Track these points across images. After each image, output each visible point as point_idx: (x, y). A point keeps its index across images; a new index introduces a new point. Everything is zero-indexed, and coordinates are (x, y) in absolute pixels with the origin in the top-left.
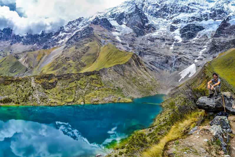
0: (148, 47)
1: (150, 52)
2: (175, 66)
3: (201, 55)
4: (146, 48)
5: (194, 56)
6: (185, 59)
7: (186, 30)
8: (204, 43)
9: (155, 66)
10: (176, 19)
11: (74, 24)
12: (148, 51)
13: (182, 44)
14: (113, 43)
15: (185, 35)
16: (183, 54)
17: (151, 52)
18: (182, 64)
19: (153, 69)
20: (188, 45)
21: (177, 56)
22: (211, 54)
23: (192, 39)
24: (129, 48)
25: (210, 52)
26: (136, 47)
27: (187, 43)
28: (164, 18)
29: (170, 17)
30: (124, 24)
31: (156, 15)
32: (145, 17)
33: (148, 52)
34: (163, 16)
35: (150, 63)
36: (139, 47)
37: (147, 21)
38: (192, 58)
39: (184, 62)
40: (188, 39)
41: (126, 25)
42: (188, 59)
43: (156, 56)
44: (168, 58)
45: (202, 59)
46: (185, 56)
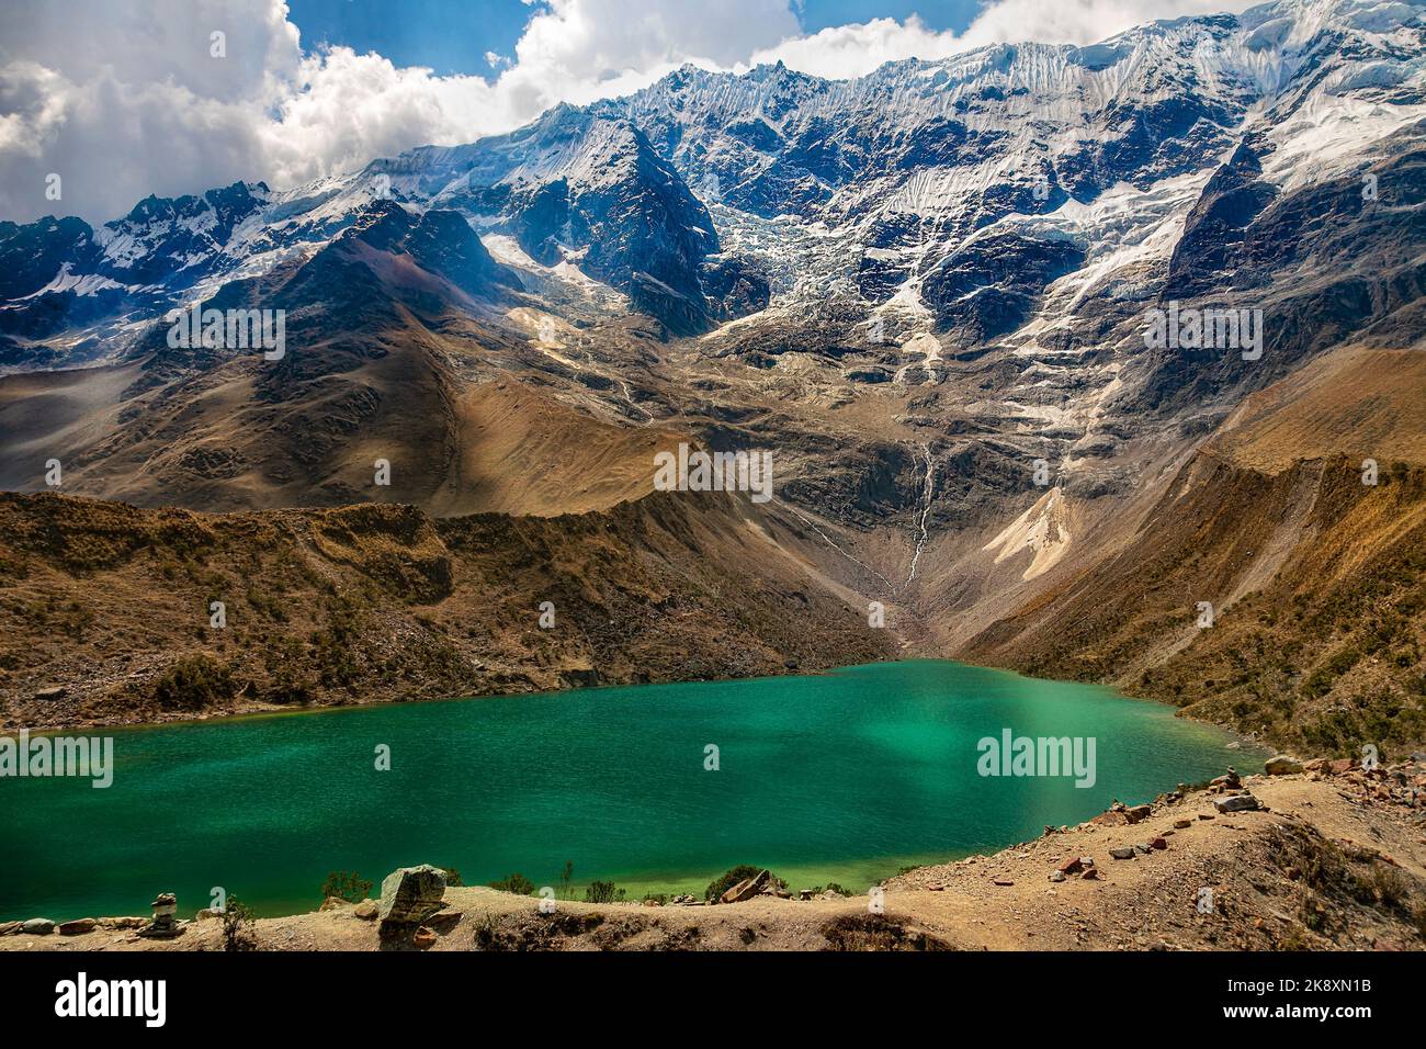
0: (746, 398)
1: (768, 430)
2: (939, 502)
3: (1095, 422)
4: (735, 404)
5: (1047, 436)
6: (1000, 459)
7: (960, 284)
8: (1098, 348)
9: (812, 509)
10: (887, 217)
11: (192, 225)
12: (758, 421)
13: (956, 370)
14: (531, 372)
15: (962, 309)
16: (977, 430)
17: (775, 430)
18: (983, 486)
19: (809, 528)
20: (993, 375)
21: (943, 440)
22: (1168, 413)
23: (1011, 332)
24: (636, 406)
25: (1159, 399)
26: (677, 399)
27: (984, 361)
28: (809, 216)
29: (846, 207)
30: (570, 262)
31: (761, 199)
32: (695, 213)
33: (758, 429)
34: (805, 206)
35: (781, 494)
36: (697, 401)
37: (713, 243)
38: (1042, 445)
39: (995, 477)
40: (988, 337)
41: (586, 266)
42: (1012, 454)
43: (808, 451)
44: (891, 458)
45: (1110, 448)
46: (994, 442)
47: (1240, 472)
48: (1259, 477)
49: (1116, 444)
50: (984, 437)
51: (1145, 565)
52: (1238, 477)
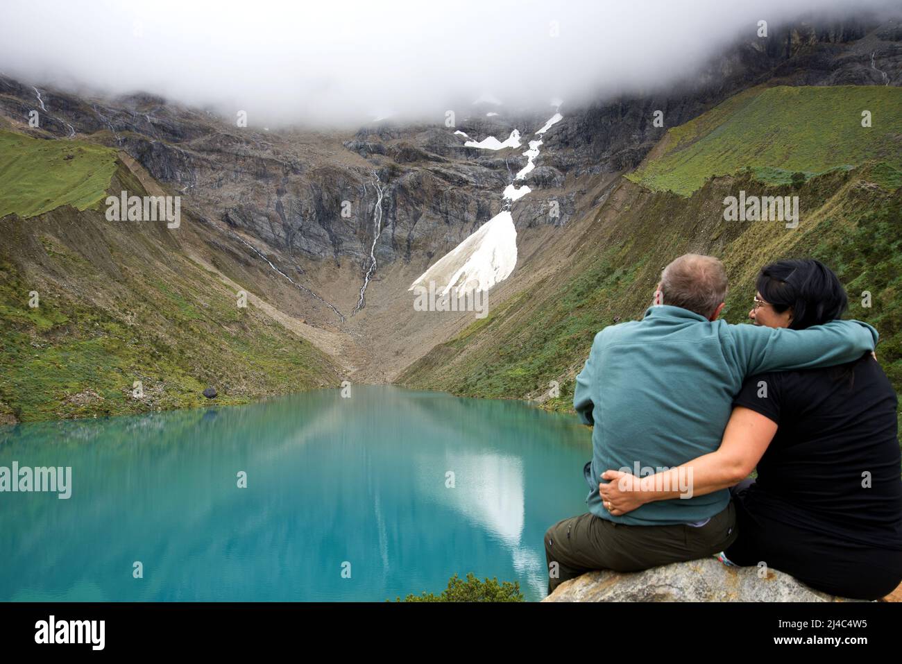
1: (212, 151)
2: (389, 230)
4: (175, 122)
5: (491, 166)
6: (449, 188)
9: (258, 235)
12: (201, 141)
16: (426, 158)
17: (219, 151)
19: (255, 255)
21: (394, 168)
33: (201, 150)
35: (226, 218)
38: (487, 176)
43: (256, 175)
44: (339, 184)
45: (550, 178)
46: (444, 171)
47: (660, 193)
48: (676, 197)
49: (554, 176)
50: (434, 166)
51: (573, 285)
52: (657, 200)
